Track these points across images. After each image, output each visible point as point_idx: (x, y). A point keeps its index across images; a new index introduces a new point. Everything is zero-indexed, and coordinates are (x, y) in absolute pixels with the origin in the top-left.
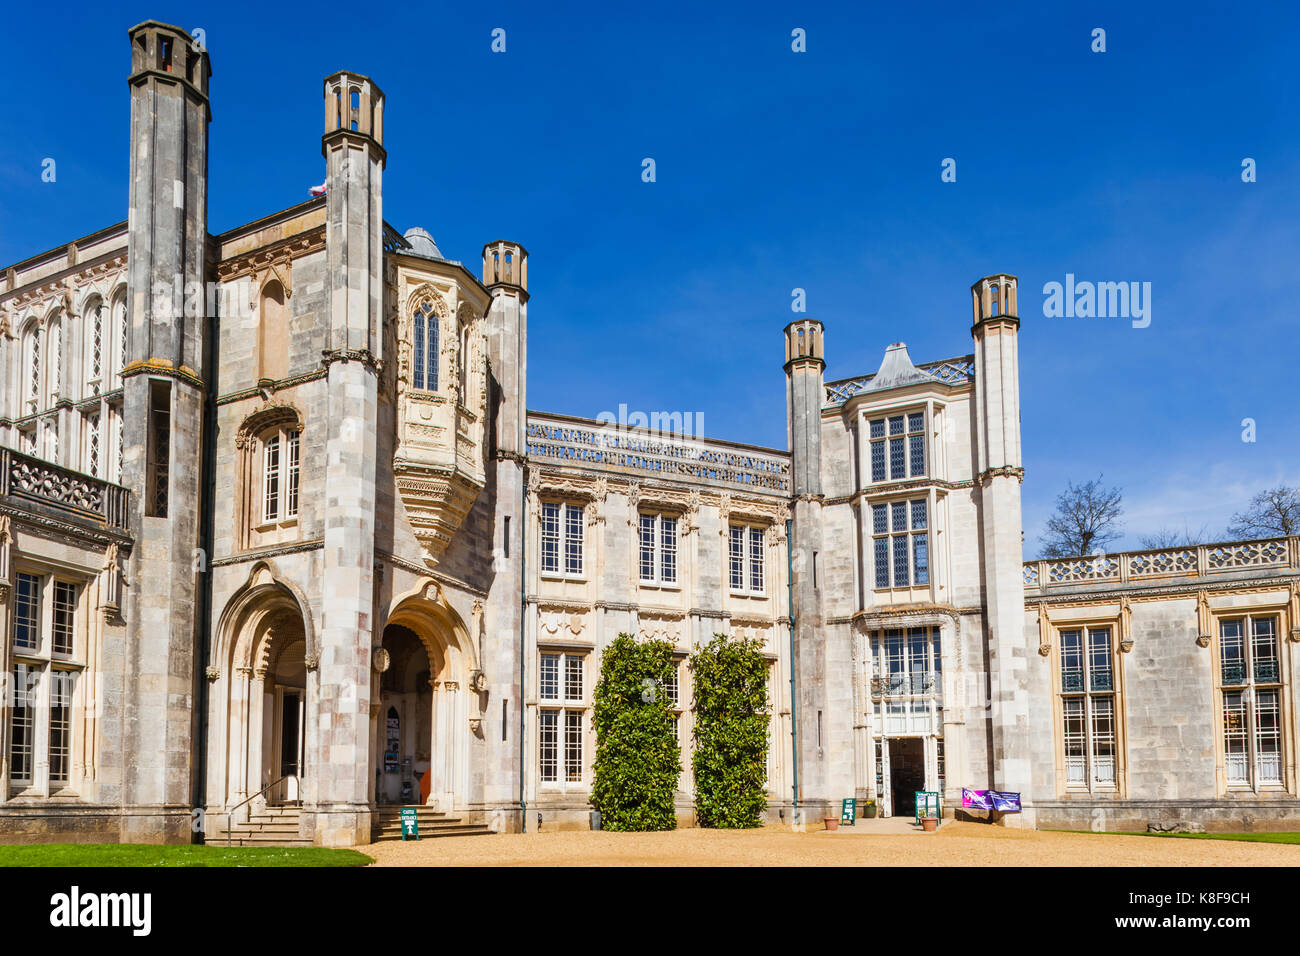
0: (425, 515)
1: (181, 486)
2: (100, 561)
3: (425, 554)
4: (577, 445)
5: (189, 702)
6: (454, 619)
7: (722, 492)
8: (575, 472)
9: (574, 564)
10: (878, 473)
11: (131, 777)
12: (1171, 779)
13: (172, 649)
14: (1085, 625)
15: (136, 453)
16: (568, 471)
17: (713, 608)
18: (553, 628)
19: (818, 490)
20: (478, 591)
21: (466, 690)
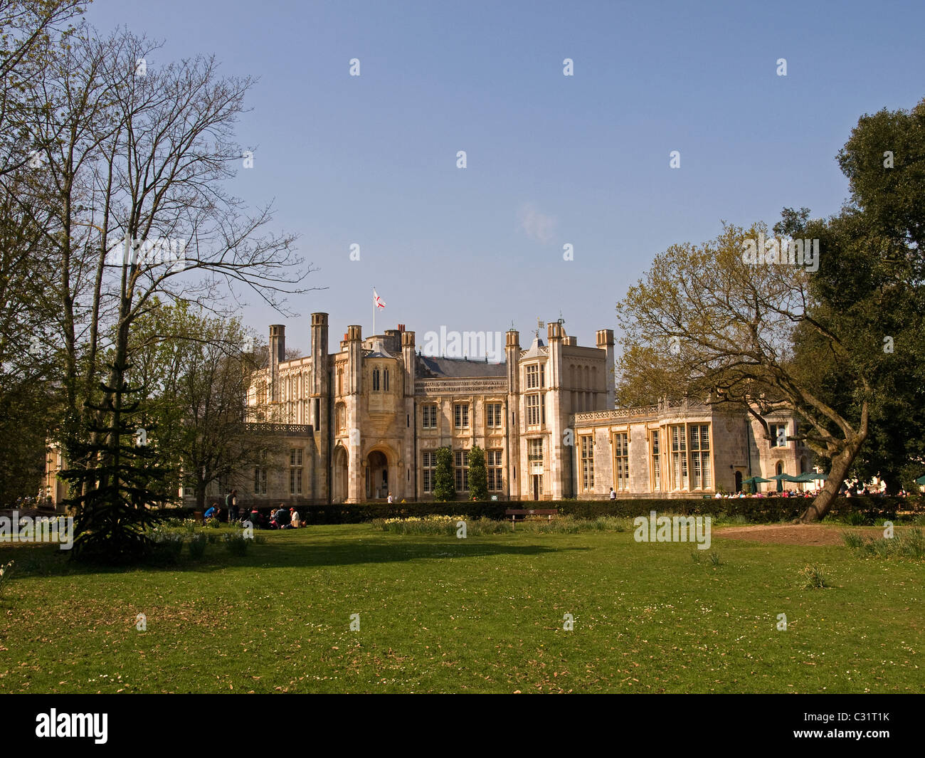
0: (378, 423)
5: (327, 474)
6: (392, 448)
7: (482, 395)
9: (434, 424)
10: (529, 387)
12: (604, 487)
14: (587, 436)
17: (480, 434)
18: (426, 445)
19: (514, 391)
20: (400, 437)
21: (396, 467)
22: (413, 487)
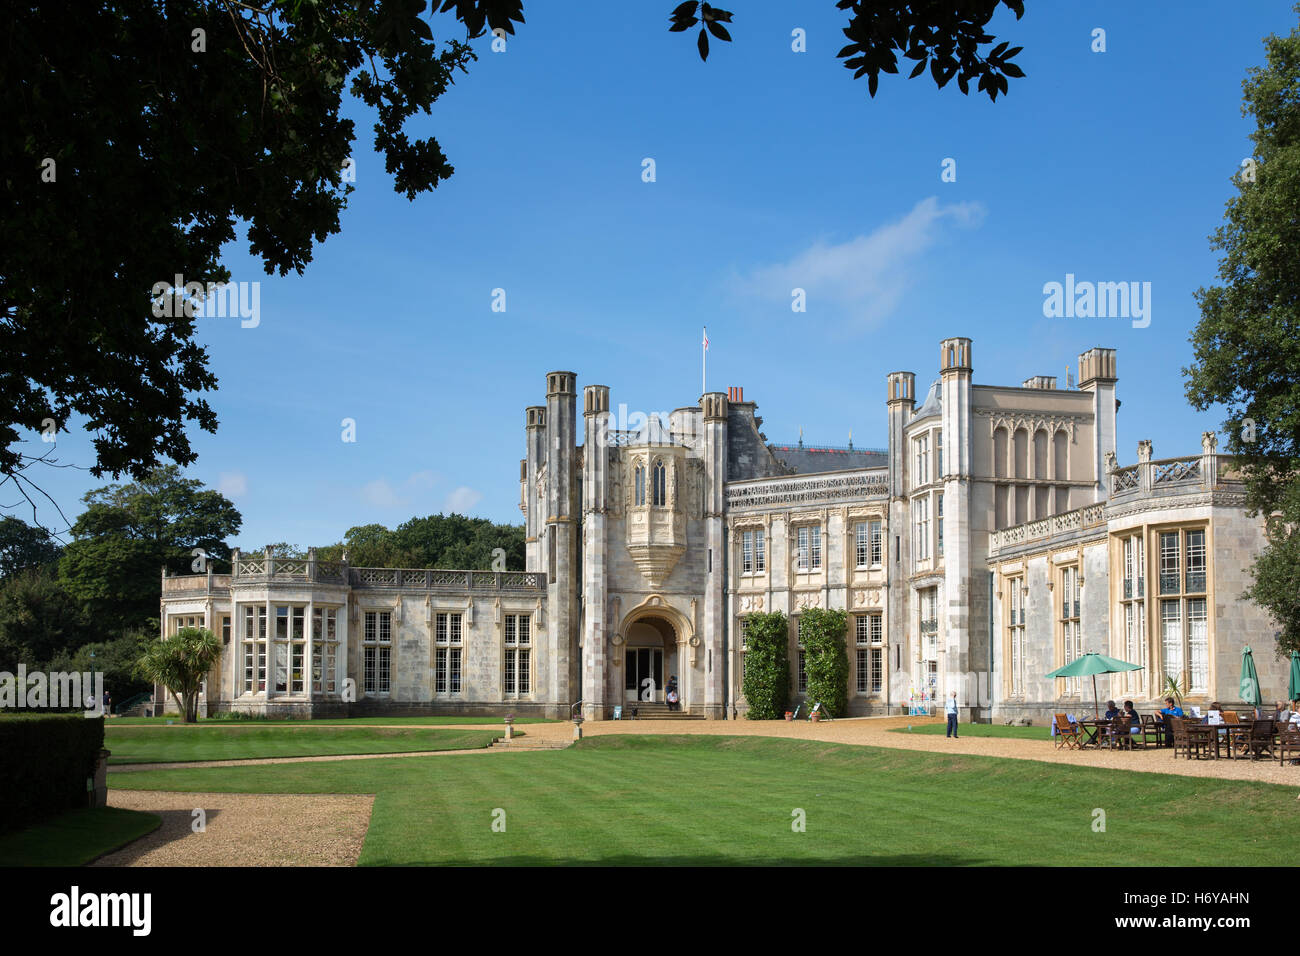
0: (645, 566)
1: (561, 569)
2: (534, 607)
3: (651, 584)
4: (754, 496)
5: (568, 659)
7: (842, 506)
8: (752, 513)
9: (759, 566)
10: (921, 482)
11: (548, 692)
13: (558, 639)
14: (1015, 576)
15: (546, 558)
16: (748, 514)
17: (838, 583)
18: (746, 606)
19: (899, 493)
20: (696, 593)
21: (689, 646)
22: (720, 683)
